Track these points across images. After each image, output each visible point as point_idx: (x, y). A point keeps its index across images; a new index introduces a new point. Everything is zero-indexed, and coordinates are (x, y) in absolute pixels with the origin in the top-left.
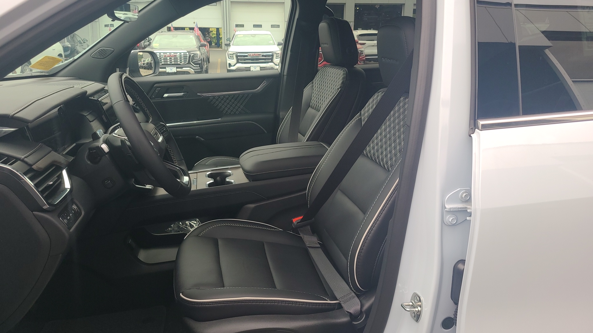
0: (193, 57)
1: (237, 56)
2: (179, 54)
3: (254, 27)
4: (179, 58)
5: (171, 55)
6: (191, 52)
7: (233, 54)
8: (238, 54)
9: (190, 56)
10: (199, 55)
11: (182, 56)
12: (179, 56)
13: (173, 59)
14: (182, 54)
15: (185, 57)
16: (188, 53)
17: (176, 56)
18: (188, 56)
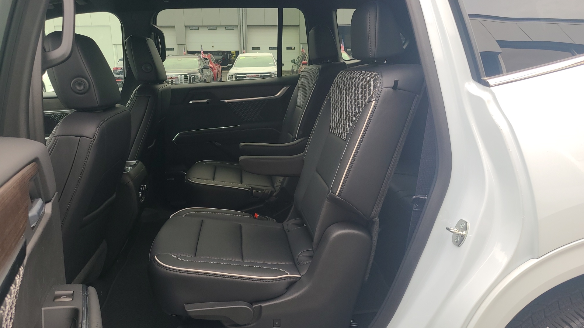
0: (193, 79)
1: (236, 77)
2: (179, 76)
3: (270, 49)
4: (179, 80)
5: (172, 78)
6: (192, 75)
7: (233, 75)
8: (237, 75)
9: (191, 78)
10: (199, 77)
11: (183, 78)
12: (180, 78)
13: (175, 80)
14: (183, 76)
15: (186, 78)
16: (188, 76)
17: (177, 78)
18: (188, 78)
